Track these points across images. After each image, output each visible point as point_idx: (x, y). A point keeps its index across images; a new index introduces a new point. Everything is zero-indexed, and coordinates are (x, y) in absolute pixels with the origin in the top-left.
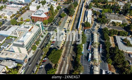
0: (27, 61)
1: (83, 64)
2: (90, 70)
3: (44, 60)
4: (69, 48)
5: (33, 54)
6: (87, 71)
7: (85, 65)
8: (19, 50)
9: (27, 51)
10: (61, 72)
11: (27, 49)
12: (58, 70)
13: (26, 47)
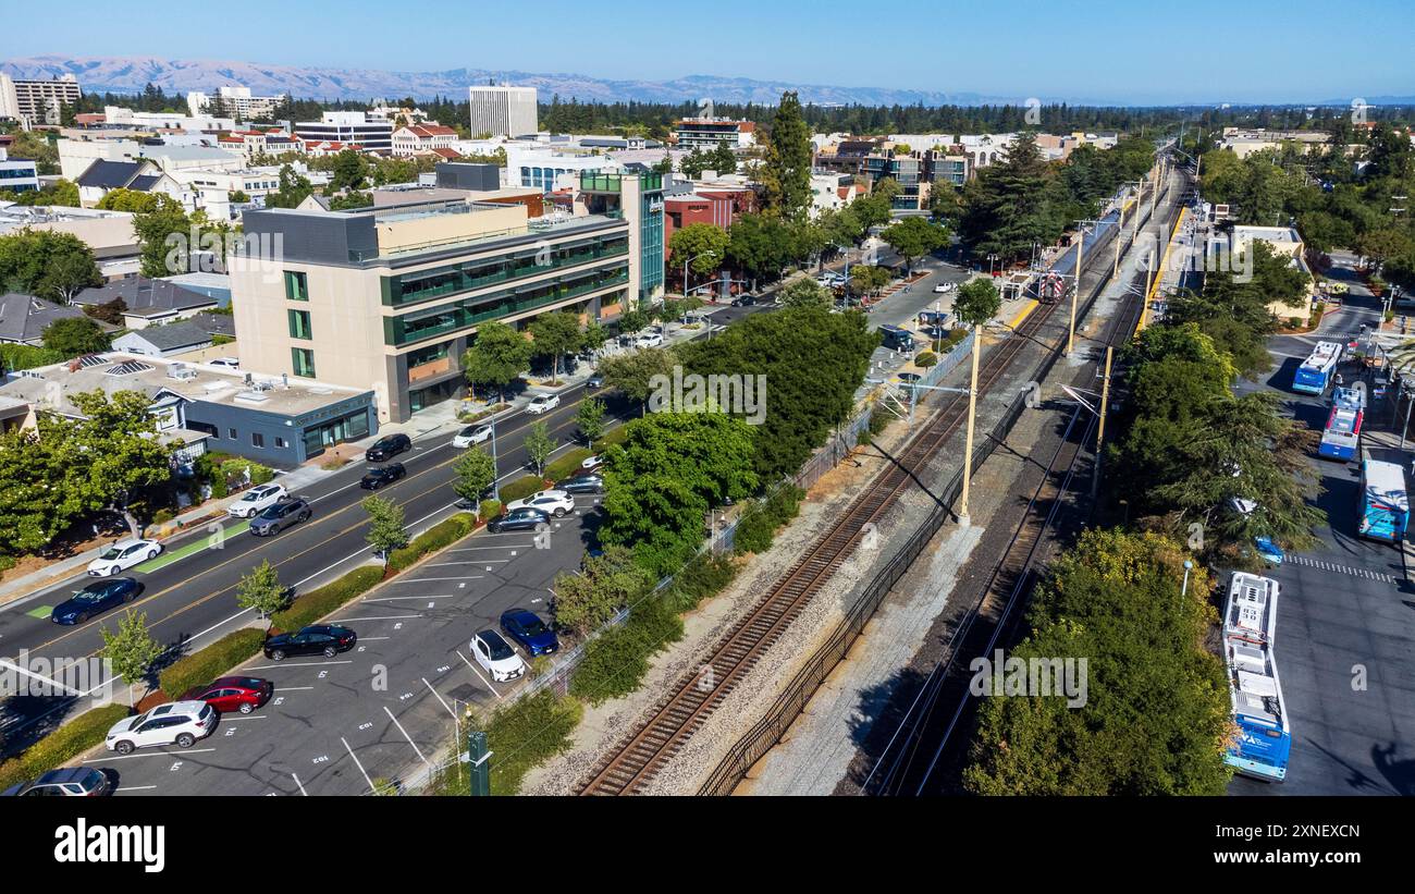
0: (361, 457)
8: (301, 323)
9: (393, 351)
10: (854, 571)
11: (390, 311)
12: (790, 547)
13: (388, 272)
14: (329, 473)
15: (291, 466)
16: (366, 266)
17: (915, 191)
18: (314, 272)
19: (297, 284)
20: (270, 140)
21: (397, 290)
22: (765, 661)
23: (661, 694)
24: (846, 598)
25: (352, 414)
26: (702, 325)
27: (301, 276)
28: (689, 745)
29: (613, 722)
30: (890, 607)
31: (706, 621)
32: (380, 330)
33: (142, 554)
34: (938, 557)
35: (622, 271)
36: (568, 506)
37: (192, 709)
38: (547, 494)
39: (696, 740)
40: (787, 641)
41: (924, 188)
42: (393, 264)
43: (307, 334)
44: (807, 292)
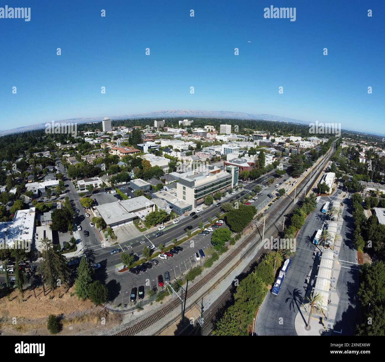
0: (189, 215)
1: (300, 248)
2: (313, 262)
3: (217, 222)
4: (277, 217)
5: (203, 210)
6: (307, 261)
7: (304, 249)
8: (184, 193)
9: (195, 199)
10: (244, 250)
11: (195, 194)
12: (237, 245)
13: (195, 189)
14: (185, 217)
15: (181, 215)
16: (192, 188)
17: (289, 154)
18: (187, 187)
19: (184, 188)
20: (189, 136)
21: (196, 191)
22: (227, 265)
23: (213, 269)
24: (241, 255)
25: (189, 208)
26: (243, 189)
27: (185, 187)
28: (214, 277)
29: (207, 272)
30: (246, 257)
31: (223, 257)
32: (194, 196)
33: (163, 228)
34: (256, 248)
35: (231, 182)
36: (212, 230)
37: (165, 256)
38: (210, 228)
39: (215, 277)
40: (231, 262)
41: (290, 154)
42: (196, 188)
43: (185, 194)
44: (258, 188)
